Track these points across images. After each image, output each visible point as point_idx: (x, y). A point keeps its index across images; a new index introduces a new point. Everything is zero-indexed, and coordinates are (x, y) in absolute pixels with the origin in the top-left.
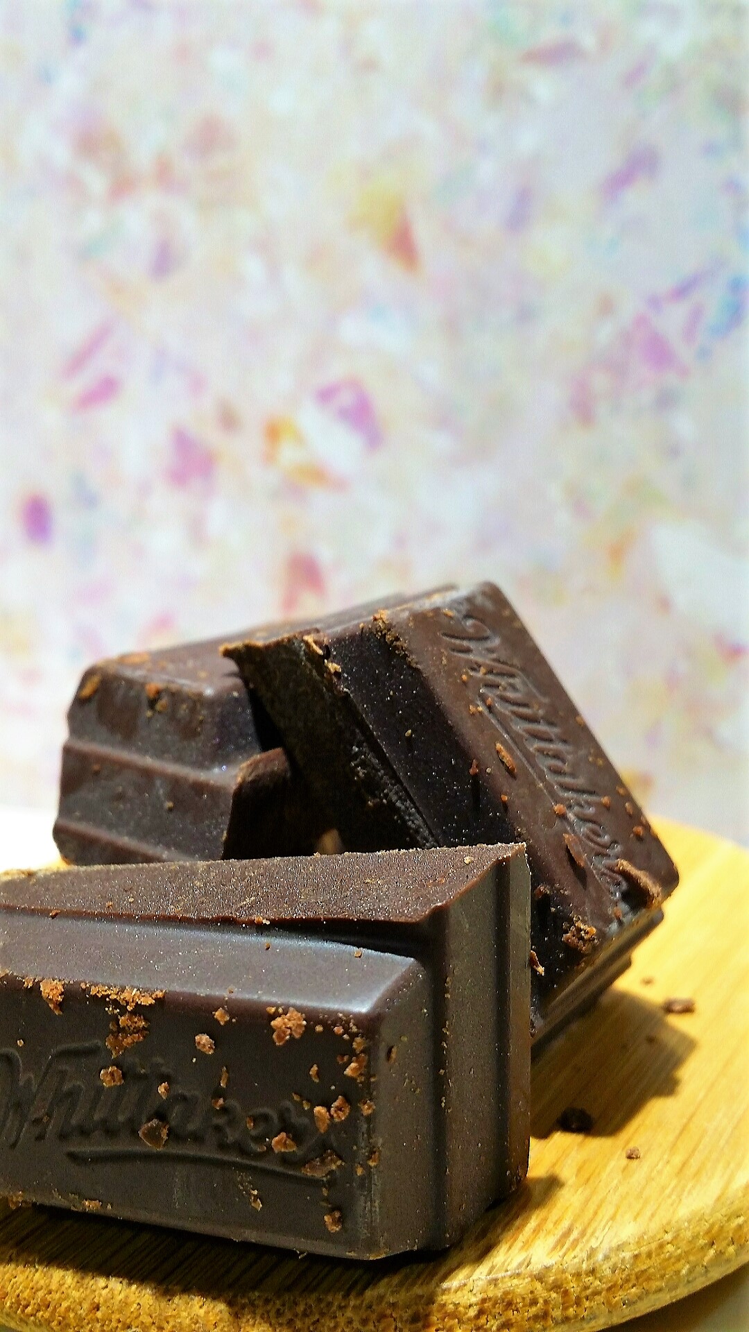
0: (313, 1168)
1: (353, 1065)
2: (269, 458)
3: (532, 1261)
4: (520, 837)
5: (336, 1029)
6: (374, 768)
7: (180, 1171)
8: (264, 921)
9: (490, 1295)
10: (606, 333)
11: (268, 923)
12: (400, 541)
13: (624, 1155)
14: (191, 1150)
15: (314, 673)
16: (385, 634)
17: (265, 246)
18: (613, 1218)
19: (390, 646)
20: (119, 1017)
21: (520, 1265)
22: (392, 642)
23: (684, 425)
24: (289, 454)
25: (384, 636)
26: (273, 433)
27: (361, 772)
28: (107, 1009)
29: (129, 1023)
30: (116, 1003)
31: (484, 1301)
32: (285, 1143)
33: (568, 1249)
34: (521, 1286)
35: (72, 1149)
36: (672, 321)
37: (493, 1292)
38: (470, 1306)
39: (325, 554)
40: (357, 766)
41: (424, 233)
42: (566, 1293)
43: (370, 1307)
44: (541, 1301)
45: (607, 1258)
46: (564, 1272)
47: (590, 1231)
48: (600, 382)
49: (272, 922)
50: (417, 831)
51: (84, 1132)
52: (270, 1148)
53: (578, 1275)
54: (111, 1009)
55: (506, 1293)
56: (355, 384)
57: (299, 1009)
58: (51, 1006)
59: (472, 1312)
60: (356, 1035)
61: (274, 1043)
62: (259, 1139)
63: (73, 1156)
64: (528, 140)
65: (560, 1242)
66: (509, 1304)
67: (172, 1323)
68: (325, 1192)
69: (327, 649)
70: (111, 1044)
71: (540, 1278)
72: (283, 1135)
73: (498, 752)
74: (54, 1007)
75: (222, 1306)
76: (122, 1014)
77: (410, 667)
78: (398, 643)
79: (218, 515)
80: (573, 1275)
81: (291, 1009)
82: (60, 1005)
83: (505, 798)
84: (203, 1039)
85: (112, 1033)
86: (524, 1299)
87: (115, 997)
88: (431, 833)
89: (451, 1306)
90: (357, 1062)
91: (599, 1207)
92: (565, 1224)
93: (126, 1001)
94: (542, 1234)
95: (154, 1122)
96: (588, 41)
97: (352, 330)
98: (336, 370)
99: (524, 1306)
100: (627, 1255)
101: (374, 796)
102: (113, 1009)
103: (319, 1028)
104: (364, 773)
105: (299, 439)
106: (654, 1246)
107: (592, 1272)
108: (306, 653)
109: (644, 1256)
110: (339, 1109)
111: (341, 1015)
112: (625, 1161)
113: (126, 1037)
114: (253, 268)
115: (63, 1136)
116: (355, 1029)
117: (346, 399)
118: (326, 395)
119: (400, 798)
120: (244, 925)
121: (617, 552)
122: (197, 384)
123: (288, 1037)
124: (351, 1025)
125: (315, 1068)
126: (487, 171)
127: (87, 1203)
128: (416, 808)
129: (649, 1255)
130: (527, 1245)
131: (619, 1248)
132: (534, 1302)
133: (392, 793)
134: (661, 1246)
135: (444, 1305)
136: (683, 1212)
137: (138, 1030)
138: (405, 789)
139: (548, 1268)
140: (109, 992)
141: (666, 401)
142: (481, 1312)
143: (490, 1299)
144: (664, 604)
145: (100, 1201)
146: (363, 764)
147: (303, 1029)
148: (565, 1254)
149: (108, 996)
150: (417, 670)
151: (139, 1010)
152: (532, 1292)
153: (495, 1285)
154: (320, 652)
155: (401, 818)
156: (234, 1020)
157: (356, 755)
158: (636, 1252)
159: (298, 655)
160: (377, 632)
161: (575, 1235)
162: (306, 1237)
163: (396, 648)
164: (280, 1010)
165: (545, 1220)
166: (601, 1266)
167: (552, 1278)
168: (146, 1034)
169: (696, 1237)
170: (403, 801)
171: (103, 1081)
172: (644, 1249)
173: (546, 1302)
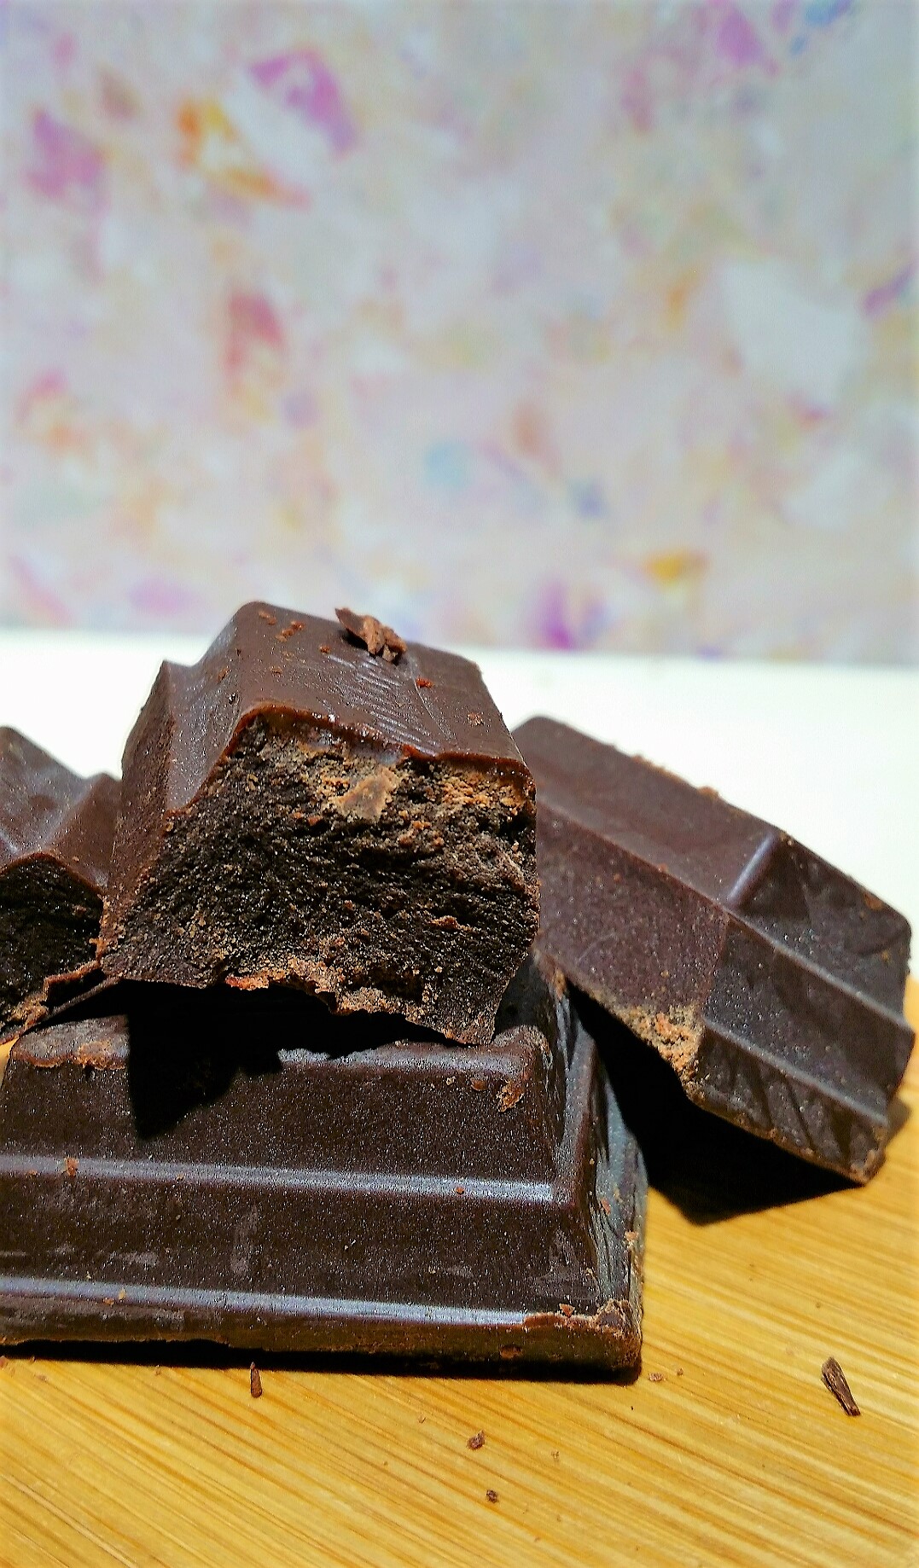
2: (187, 159)
12: (388, 278)
23: (769, 138)
24: (214, 153)
26: (189, 123)
39: (281, 295)
48: (662, 73)
56: (311, 57)
79: (113, 239)
98: (281, 38)
105: (231, 134)
117: (299, 76)
118: (267, 72)
121: (678, 297)
122: (64, 50)
141: (746, 105)
144: (733, 361)
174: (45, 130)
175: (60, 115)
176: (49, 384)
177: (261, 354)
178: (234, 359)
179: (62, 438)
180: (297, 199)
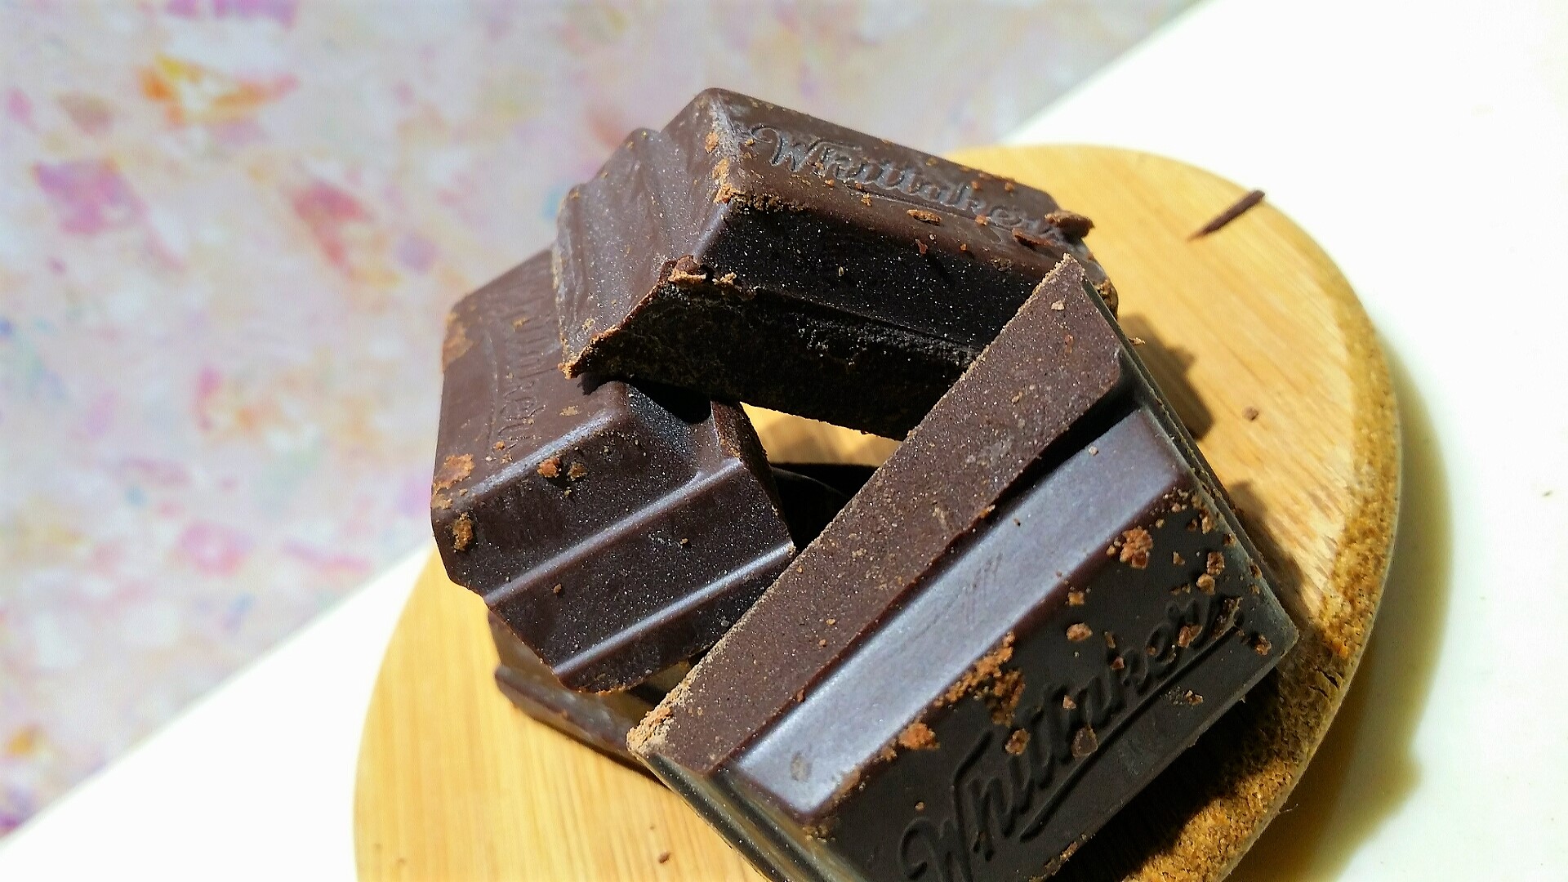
0: (1222, 626)
1: (1205, 520)
2: (176, 119)
4: (1000, 267)
5: (1174, 509)
6: (833, 330)
7: (1122, 743)
8: (988, 510)
9: (1343, 585)
11: (993, 507)
12: (404, 93)
13: (1247, 421)
14: (1118, 721)
15: (708, 302)
16: (752, 204)
18: (1320, 459)
19: (765, 211)
20: (992, 693)
21: (1330, 548)
22: (764, 205)
24: (193, 98)
25: (752, 208)
26: (157, 90)
27: (822, 345)
28: (976, 698)
29: (1005, 686)
30: (981, 685)
31: (1345, 593)
32: (1190, 633)
33: (1336, 506)
34: (1349, 559)
35: (1023, 831)
37: (1344, 580)
38: (1342, 606)
39: (331, 172)
40: (814, 344)
42: (1371, 531)
43: (1298, 681)
44: (1367, 553)
45: (1361, 483)
46: (1355, 521)
47: (1324, 482)
49: (995, 502)
50: (913, 345)
51: (1023, 808)
52: (1180, 650)
53: (1363, 513)
54: (980, 694)
55: (1349, 573)
57: (1131, 526)
58: (929, 747)
59: (1348, 609)
60: (1190, 497)
61: (1140, 570)
62: (1167, 653)
63: (1027, 837)
65: (1323, 509)
66: (1358, 577)
67: (1201, 854)
68: (1241, 633)
69: (704, 269)
70: (999, 719)
71: (1351, 541)
72: (1184, 630)
73: (916, 217)
74: (935, 745)
75: (1217, 803)
76: (992, 688)
77: (798, 214)
78: (770, 202)
79: (168, 227)
80: (1361, 516)
81: (1125, 533)
82: (937, 738)
83: (964, 247)
84: (1075, 631)
85: (995, 710)
86: (1359, 564)
87: (975, 681)
88: (924, 336)
89: (1334, 620)
90: (1205, 516)
91: (1299, 463)
92: (1303, 496)
93: (987, 674)
94: (1303, 518)
95: (1079, 734)
99: (1364, 568)
100: (1365, 468)
101: (851, 354)
102: (982, 691)
103: (1160, 523)
104: (826, 344)
105: (195, 73)
106: (1368, 445)
107: (1366, 501)
108: (685, 293)
109: (1372, 457)
110: (1214, 563)
111: (1166, 496)
112: (1255, 424)
113: (1011, 699)
115: (1008, 832)
116: (1186, 495)
119: (876, 333)
120: (973, 532)
122: (19, 106)
123: (1147, 554)
124: (1181, 494)
125: (1176, 555)
127: (1064, 856)
128: (897, 327)
129: (1374, 454)
130: (1310, 534)
131: (1357, 468)
132: (1366, 559)
133: (866, 336)
134: (1370, 441)
135: (1331, 625)
136: (1349, 408)
137: (1016, 683)
138: (876, 322)
139: (1346, 530)
140: (966, 684)
142: (1352, 602)
143: (1346, 588)
145: (1073, 842)
146: (821, 337)
147: (1149, 536)
148: (1339, 509)
149: (969, 686)
150: (806, 211)
151: (1006, 666)
152: (1358, 554)
153: (1338, 576)
154: (704, 277)
155: (890, 348)
156: (1088, 590)
157: (807, 335)
158: (1366, 461)
159: (677, 300)
160: (742, 210)
161: (1321, 495)
162: (1245, 681)
163: (772, 207)
164: (1117, 543)
165: (1286, 510)
166: (1364, 491)
167: (1356, 532)
168: (1026, 678)
169: (1374, 414)
170: (880, 332)
171: (1014, 753)
172: (1367, 454)
173: (1371, 550)
174: (49, 179)
175: (53, 160)
176: (208, 383)
177: (352, 231)
178: (335, 252)
179: (249, 419)
180: (285, 85)
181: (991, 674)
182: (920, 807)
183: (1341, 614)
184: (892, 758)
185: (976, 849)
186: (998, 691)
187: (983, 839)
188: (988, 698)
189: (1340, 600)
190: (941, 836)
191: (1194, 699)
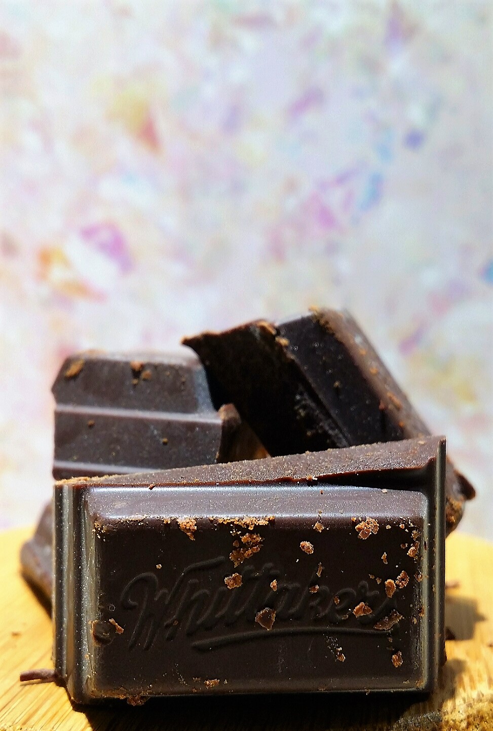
0: (383, 624)
1: (413, 548)
2: (42, 276)
3: (483, 693)
5: (400, 526)
6: (312, 409)
8: (314, 479)
9: (470, 713)
10: (292, 203)
11: (316, 479)
14: (292, 627)
17: (41, 126)
19: (323, 327)
20: (241, 537)
21: (478, 696)
22: (324, 325)
23: (344, 265)
24: (57, 274)
25: (318, 321)
26: (45, 258)
27: (302, 413)
28: (231, 532)
29: (250, 539)
30: (238, 527)
31: (468, 717)
32: (364, 610)
34: (484, 707)
35: (197, 643)
36: (335, 198)
38: (462, 721)
40: (299, 409)
41: (163, 127)
49: (319, 478)
51: (208, 628)
52: (352, 615)
54: (234, 532)
55: (479, 712)
56: (112, 227)
58: (188, 534)
59: (464, 725)
60: (413, 529)
62: (343, 611)
64: (239, 74)
66: (482, 718)
68: (391, 640)
69: (278, 330)
70: (234, 556)
72: (362, 604)
74: (191, 535)
76: (243, 534)
78: (328, 326)
81: (368, 518)
82: (195, 533)
83: (402, 424)
84: (307, 545)
85: (235, 548)
86: (488, 714)
87: (238, 523)
89: (451, 721)
90: (414, 546)
93: (246, 525)
95: (267, 610)
96: (279, 15)
97: (109, 188)
98: (97, 215)
99: (490, 718)
101: (311, 428)
102: (236, 532)
103: (388, 527)
104: (304, 414)
105: (66, 263)
110: (403, 579)
111: (402, 518)
113: (248, 550)
114: (31, 140)
115: (191, 634)
116: (412, 525)
117: (105, 236)
118: (88, 233)
120: (298, 483)
123: (370, 534)
124: (410, 523)
125: (385, 554)
126: (209, 91)
127: (208, 682)
133: (325, 425)
135: (448, 722)
137: (256, 544)
140: (232, 520)
141: (332, 249)
142: (468, 724)
143: (471, 715)
145: (218, 679)
146: (305, 407)
147: (377, 529)
149: (232, 522)
150: (341, 343)
151: (258, 529)
153: (472, 708)
154: (274, 333)
156: (328, 529)
157: (299, 401)
160: (313, 319)
163: (327, 328)
164: (360, 520)
168: (262, 546)
171: (227, 585)
181: (248, 526)
182: (159, 566)
183: (457, 723)
184: (167, 523)
185: (168, 626)
186: (244, 539)
187: (176, 623)
188: (237, 538)
189: (463, 716)
190: (156, 599)
191: (340, 656)
